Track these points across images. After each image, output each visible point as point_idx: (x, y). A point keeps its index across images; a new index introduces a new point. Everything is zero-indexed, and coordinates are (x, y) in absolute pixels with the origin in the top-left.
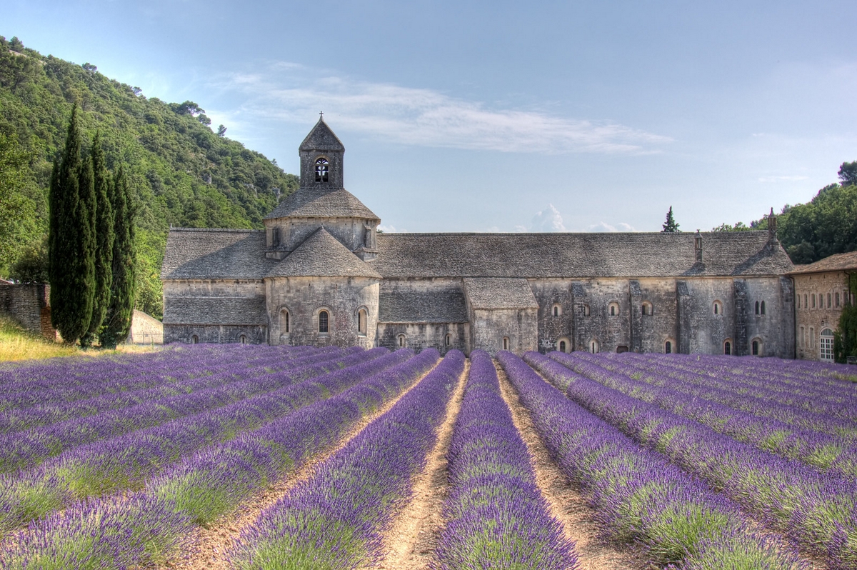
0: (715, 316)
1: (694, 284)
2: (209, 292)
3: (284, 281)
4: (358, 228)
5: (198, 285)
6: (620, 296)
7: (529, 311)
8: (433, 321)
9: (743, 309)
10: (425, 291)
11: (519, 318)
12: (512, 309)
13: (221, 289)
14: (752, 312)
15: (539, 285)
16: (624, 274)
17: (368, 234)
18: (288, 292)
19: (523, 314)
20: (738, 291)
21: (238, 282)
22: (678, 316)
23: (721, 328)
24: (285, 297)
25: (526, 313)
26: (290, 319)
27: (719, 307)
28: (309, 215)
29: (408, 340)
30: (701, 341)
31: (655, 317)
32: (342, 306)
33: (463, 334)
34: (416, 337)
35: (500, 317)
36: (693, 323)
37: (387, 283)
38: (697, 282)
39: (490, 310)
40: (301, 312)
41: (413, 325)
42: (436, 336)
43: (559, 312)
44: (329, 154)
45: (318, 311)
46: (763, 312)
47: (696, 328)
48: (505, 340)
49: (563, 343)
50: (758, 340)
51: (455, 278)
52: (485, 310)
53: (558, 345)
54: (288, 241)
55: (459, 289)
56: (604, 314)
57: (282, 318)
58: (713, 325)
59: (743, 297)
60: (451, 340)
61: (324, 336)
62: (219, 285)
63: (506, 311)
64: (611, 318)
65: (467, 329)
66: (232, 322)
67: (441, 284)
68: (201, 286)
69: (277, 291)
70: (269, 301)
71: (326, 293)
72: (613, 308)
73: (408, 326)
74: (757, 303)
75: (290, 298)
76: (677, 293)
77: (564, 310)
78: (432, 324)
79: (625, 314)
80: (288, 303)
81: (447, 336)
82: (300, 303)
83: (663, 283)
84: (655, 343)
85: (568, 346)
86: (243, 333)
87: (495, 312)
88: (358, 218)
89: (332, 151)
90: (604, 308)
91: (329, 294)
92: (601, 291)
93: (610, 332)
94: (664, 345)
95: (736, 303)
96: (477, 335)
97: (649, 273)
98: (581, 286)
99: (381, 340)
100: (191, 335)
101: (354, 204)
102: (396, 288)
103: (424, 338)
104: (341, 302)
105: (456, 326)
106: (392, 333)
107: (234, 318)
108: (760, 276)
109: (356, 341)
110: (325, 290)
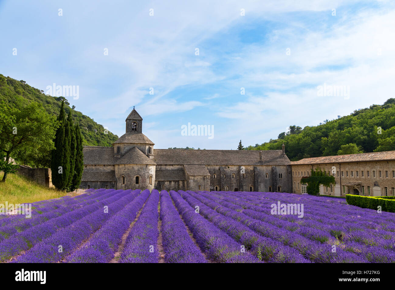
0: (266, 178)
1: (259, 168)
2: (94, 169)
3: (123, 166)
4: (147, 147)
5: (89, 167)
6: (236, 172)
7: (207, 177)
8: (174, 180)
9: (275, 176)
10: (171, 169)
11: (204, 179)
12: (201, 176)
13: (98, 168)
14: (278, 177)
15: (209, 167)
16: (237, 164)
17: (151, 149)
18: (125, 169)
19: (205, 177)
20: (274, 170)
21: (104, 166)
22: (255, 179)
23: (268, 182)
24: (123, 171)
25: (206, 178)
26: (125, 179)
27: (267, 175)
28: (131, 142)
29: (165, 186)
30: (262, 187)
31: (247, 178)
32: (144, 175)
33: (184, 184)
34: (168, 185)
35: (198, 179)
36: (259, 181)
37: (158, 166)
38: (261, 167)
39: (194, 176)
40: (129, 177)
41: (167, 181)
42: (175, 185)
43: (216, 177)
44: (137, 121)
45: (135, 177)
46: (281, 177)
47: (260, 182)
48: (199, 187)
49: (217, 188)
50: (280, 187)
51: (181, 165)
52: (193, 176)
53: (215, 188)
54: (123, 152)
55: (182, 169)
56: (230, 177)
57: (122, 179)
58: (265, 182)
59: (275, 172)
60: (180, 186)
61: (137, 185)
62: (98, 167)
63: (199, 176)
64: (232, 179)
65: (186, 183)
66: (103, 180)
67: (176, 167)
68: (91, 167)
69: (120, 169)
70: (116, 172)
71: (138, 170)
72: (233, 175)
73: (165, 182)
74: (280, 174)
75: (125, 172)
76: (254, 171)
77: (217, 176)
78: (174, 181)
79: (237, 178)
80: (125, 173)
81: (179, 185)
82: (128, 174)
83: (249, 167)
84: (247, 187)
85: (218, 188)
86: (107, 184)
87: (196, 177)
88: (148, 144)
89: (138, 120)
90: (230, 176)
91: (140, 170)
92: (229, 170)
93: (232, 183)
94: (250, 188)
95: (273, 174)
96: (190, 185)
97: (245, 164)
98: (223, 168)
99: (156, 187)
100: (87, 185)
101: (145, 138)
102: (161, 168)
103: (171, 186)
104: (144, 173)
105: (182, 181)
106: (160, 184)
107: (103, 179)
108: (280, 165)
109: (148, 187)
110: (138, 169)
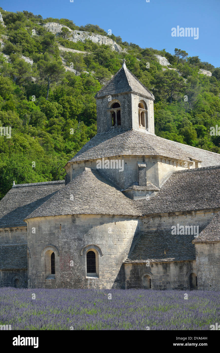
2: (9, 240)
8: (178, 259)
17: (143, 172)
29: (153, 280)
32: (66, 246)
34: (161, 277)
40: (34, 254)
41: (157, 264)
45: (45, 253)
62: (15, 233)
68: (4, 235)
71: (51, 233)
73: (152, 266)
78: (176, 263)
80: (29, 245)
81: (191, 276)
82: (33, 245)
86: (16, 277)
87: (217, 246)
91: (54, 233)
103: (169, 279)
104: (65, 242)
107: (14, 263)
109: (83, 282)
110: (50, 230)
